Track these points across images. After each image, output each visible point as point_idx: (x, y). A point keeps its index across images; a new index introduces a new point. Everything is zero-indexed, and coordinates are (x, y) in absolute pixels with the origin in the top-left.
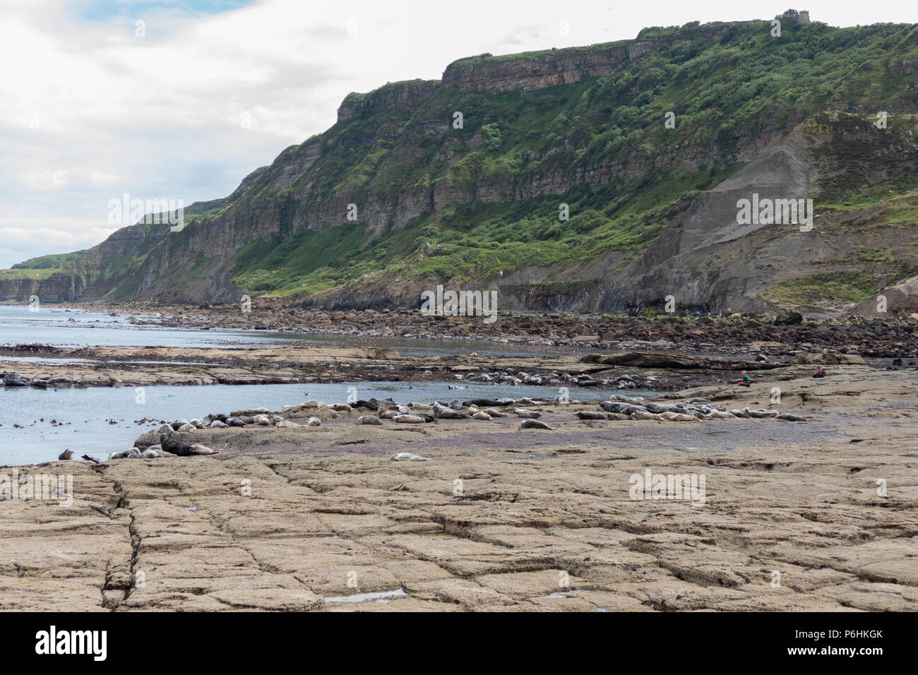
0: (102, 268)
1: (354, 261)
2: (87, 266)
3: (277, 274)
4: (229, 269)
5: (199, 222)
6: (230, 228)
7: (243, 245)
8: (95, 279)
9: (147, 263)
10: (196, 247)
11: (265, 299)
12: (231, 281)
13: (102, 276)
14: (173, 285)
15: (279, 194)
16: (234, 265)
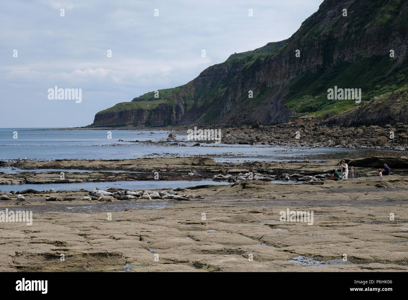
0: (196, 99)
1: (379, 86)
2: (184, 98)
3: (319, 98)
4: (284, 95)
5: (263, 59)
6: (286, 63)
7: (295, 76)
8: (190, 107)
9: (227, 93)
10: (261, 79)
11: (303, 119)
12: (285, 105)
13: (195, 104)
14: (243, 110)
15: (322, 34)
16: (288, 92)
